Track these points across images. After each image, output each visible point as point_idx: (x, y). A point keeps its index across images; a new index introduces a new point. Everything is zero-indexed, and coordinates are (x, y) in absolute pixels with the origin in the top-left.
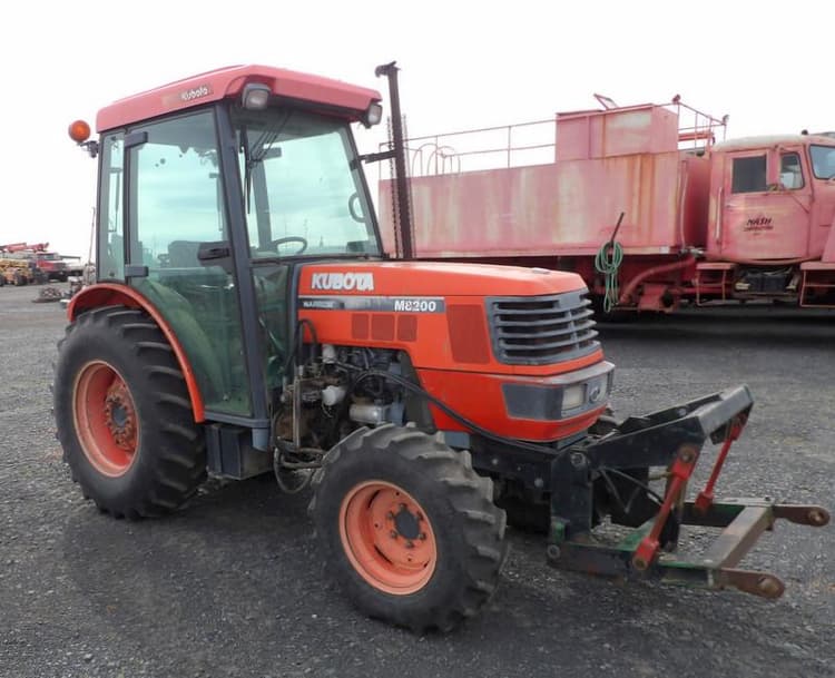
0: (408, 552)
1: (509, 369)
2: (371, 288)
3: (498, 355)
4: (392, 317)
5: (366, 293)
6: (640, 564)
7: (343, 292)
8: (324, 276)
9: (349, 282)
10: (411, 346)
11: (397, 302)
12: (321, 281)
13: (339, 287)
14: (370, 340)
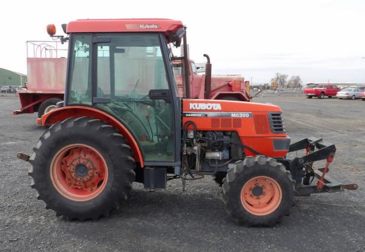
0: (257, 200)
1: (276, 135)
2: (220, 109)
3: (271, 131)
4: (231, 119)
5: (218, 111)
6: (319, 188)
7: (206, 110)
8: (196, 104)
9: (209, 107)
10: (239, 129)
11: (232, 114)
12: (194, 106)
13: (205, 109)
14: (220, 128)
